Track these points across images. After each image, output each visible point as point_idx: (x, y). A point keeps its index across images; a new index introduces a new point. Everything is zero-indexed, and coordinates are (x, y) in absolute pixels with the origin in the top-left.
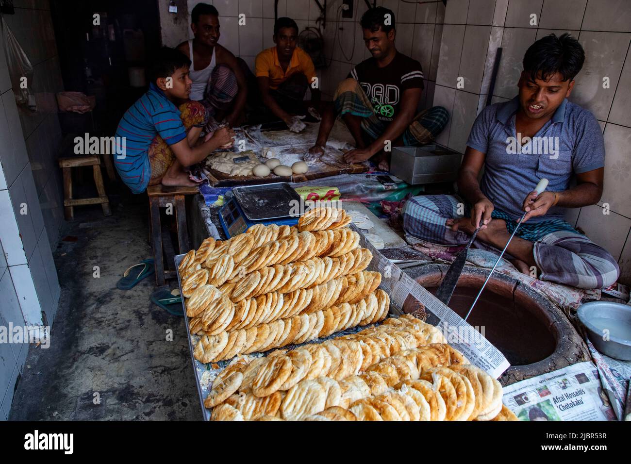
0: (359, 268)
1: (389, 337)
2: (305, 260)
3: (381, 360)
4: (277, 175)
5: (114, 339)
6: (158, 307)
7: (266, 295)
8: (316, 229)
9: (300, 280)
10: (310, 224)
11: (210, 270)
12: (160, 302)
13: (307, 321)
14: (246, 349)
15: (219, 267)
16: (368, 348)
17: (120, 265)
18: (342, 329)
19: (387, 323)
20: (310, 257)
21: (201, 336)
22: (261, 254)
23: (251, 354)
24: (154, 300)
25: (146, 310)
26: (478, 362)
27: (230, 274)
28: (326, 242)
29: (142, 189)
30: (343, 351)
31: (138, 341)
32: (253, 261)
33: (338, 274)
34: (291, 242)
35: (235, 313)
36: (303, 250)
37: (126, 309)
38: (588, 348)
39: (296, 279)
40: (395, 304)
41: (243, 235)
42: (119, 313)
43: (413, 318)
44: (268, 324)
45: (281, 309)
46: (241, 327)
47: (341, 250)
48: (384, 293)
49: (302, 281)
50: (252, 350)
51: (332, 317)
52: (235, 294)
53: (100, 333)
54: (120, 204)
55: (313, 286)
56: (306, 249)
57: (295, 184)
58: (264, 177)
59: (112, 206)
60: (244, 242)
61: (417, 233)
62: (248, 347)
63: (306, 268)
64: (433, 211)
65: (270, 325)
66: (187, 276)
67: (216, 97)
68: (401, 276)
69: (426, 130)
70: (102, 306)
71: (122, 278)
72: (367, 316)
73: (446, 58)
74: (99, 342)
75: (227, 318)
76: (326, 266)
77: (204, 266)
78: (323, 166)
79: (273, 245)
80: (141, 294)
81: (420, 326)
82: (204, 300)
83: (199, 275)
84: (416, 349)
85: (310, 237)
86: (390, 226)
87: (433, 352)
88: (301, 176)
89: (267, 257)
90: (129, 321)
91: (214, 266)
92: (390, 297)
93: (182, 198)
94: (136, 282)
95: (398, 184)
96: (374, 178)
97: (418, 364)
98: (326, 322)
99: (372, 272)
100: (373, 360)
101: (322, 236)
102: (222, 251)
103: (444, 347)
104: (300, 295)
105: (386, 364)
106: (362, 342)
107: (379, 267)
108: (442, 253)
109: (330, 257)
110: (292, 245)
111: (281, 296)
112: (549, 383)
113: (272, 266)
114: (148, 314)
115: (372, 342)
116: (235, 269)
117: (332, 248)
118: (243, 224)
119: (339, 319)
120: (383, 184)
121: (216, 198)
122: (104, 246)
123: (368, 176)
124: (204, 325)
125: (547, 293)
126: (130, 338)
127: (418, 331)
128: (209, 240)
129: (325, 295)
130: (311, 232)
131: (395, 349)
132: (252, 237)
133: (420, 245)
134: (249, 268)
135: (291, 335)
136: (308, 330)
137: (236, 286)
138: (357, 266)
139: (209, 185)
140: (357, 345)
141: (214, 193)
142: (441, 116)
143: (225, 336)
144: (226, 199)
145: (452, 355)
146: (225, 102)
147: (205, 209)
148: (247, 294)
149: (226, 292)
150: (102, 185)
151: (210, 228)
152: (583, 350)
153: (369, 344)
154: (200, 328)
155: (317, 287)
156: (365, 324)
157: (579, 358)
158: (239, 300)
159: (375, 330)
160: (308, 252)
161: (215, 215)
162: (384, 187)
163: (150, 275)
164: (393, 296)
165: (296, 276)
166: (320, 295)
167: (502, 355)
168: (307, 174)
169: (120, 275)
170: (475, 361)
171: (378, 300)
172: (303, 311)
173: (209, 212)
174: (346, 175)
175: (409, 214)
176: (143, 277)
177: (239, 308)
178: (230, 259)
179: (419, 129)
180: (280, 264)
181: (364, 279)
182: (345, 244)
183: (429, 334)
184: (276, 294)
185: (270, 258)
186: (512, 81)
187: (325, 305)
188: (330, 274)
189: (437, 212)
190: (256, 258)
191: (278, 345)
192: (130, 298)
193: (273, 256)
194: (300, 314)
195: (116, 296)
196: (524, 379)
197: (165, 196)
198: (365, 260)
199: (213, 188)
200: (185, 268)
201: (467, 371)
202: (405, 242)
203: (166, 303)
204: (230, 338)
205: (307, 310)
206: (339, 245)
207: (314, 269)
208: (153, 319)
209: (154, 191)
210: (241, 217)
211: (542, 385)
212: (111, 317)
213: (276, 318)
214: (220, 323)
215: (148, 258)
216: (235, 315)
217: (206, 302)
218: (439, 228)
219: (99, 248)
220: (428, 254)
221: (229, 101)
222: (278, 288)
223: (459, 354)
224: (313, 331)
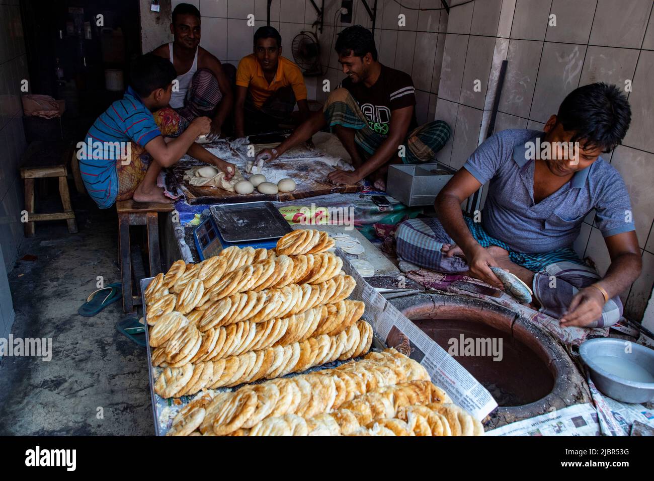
0: (340, 297)
1: (366, 372)
2: (282, 286)
3: (356, 397)
4: (261, 193)
5: (72, 372)
6: (124, 337)
7: (237, 324)
8: (295, 254)
9: (275, 309)
10: (288, 248)
11: (178, 295)
12: (126, 331)
13: (281, 354)
14: (212, 383)
15: (188, 293)
16: (342, 384)
17: (83, 288)
18: (319, 363)
19: (369, 358)
20: (286, 283)
21: (164, 368)
22: (233, 279)
23: (218, 388)
24: (119, 328)
25: (110, 340)
26: (463, 401)
27: (199, 301)
28: (305, 267)
29: (109, 203)
30: (314, 386)
31: (99, 375)
32: (224, 286)
33: (317, 303)
34: (266, 267)
35: (202, 343)
36: (279, 275)
37: (88, 338)
38: (589, 388)
39: (271, 307)
40: (379, 337)
41: (216, 259)
42: (79, 342)
43: (396, 352)
44: (238, 356)
45: (253, 340)
46: (208, 359)
47: (321, 276)
48: (367, 325)
49: (276, 310)
50: (219, 385)
51: (309, 350)
52: (203, 323)
53: (57, 364)
54: (88, 221)
55: (289, 315)
56: (282, 275)
57: (281, 202)
58: (247, 194)
59: (79, 222)
60: (216, 266)
61: (411, 260)
62: (214, 381)
63: (282, 296)
64: (429, 236)
65: (240, 357)
66: (153, 302)
67: (197, 104)
68: (386, 306)
69: (426, 146)
70: (61, 334)
71: (85, 304)
72: (347, 350)
73: (449, 70)
74: (55, 375)
75: (192, 348)
76: (304, 294)
77: (172, 291)
78: (313, 184)
79: (246, 269)
80: (106, 321)
81: (402, 362)
82: (170, 329)
83: (166, 301)
84: (394, 386)
85: (287, 262)
86: (383, 251)
87: (412, 389)
88: (288, 194)
89: (239, 283)
90: (90, 352)
91: (182, 291)
92: (374, 329)
93: (155, 215)
94: (100, 308)
95: (394, 206)
96: (368, 198)
97: (395, 402)
98: (302, 355)
99: (355, 301)
100: (347, 397)
101: (301, 261)
102: (192, 274)
103: (426, 384)
104: (275, 324)
105: (359, 401)
106: (335, 377)
107: (363, 296)
108: (437, 282)
109: (309, 284)
110: (267, 270)
111: (254, 325)
112: (542, 426)
113: (245, 292)
114: (112, 344)
115: (347, 377)
116: (204, 295)
117: (311, 274)
118: (218, 246)
119: (316, 352)
120: (377, 205)
121: (192, 217)
122: (67, 267)
123: (361, 196)
124: (167, 356)
125: (549, 328)
126: (90, 371)
127: (398, 367)
128: (179, 263)
129: (301, 325)
130: (289, 256)
131: (371, 385)
132: (225, 260)
133: (414, 273)
134: (219, 294)
135: (263, 369)
136: (282, 364)
137: (204, 314)
138: (338, 294)
139: (185, 202)
140: (330, 381)
141: (190, 211)
142: (442, 131)
143: (190, 368)
144: (203, 218)
145: (434, 393)
146: (206, 110)
147: (179, 228)
148: (216, 322)
149: (194, 319)
150: (69, 199)
151: (183, 249)
152: (583, 391)
153: (343, 380)
154: (163, 360)
155: (294, 317)
156: (345, 358)
157: (578, 399)
158: (207, 329)
159: (354, 364)
160: (284, 278)
161: (190, 235)
162: (378, 208)
163: (117, 300)
164: (377, 328)
165: (270, 304)
166: (297, 325)
167: (489, 394)
168: (295, 193)
169: (83, 300)
170: (460, 400)
171: (360, 333)
172: (277, 343)
173: (184, 231)
174: (338, 194)
175: (402, 238)
176: (108, 302)
177: (206, 337)
178: (199, 284)
179: (418, 146)
180: (254, 290)
181: (345, 309)
182: (326, 270)
183: (410, 370)
184: (248, 323)
185: (243, 284)
186: (518, 96)
187: (301, 336)
188: (308, 303)
189: (432, 237)
190: (227, 283)
191: (248, 380)
192: (92, 326)
193: (245, 281)
194: (274, 346)
195: (77, 324)
196: (515, 421)
197: (137, 213)
198: (348, 288)
199: (189, 205)
200: (152, 293)
201: (446, 410)
202: (397, 270)
203: (133, 333)
204: (194, 371)
205: (282, 341)
206: (319, 272)
207: (290, 297)
208: (117, 350)
209: (124, 207)
210: (217, 238)
211: (535, 428)
212: (70, 347)
213: (247, 350)
214: (184, 354)
215: (116, 281)
216: (202, 346)
217: (171, 330)
218: (434, 254)
219: (62, 269)
220: (422, 283)
221: (211, 109)
222: (250, 316)
223: (441, 391)
224: (287, 365)
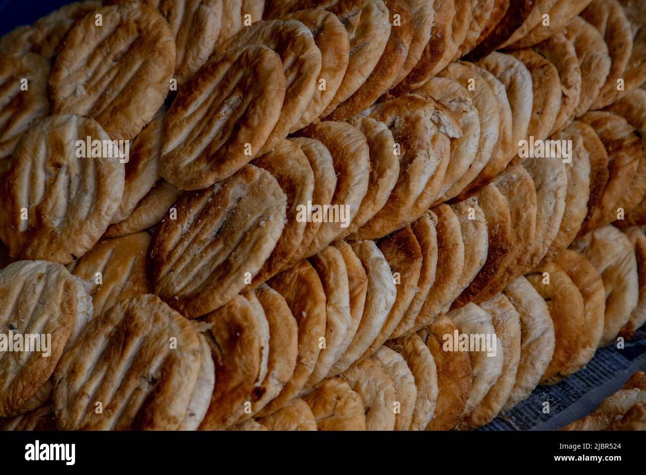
2: (427, 81)
9: (438, 168)
13: (488, 331)
36: (414, 40)
39: (424, 165)
45: (392, 309)
49: (442, 173)
51: (573, 293)
55: (479, 186)
56: (426, 35)
63: (445, 118)
76: (511, 91)
98: (558, 316)
104: (441, 228)
111: (377, 252)
119: (600, 296)
129: (533, 210)
135: (447, 402)
136: (505, 368)
160: (435, 49)
165: (419, 162)
166: (517, 215)
172: (466, 296)
194: (457, 307)
205: (480, 286)
207: (471, 116)
224: (522, 369)
